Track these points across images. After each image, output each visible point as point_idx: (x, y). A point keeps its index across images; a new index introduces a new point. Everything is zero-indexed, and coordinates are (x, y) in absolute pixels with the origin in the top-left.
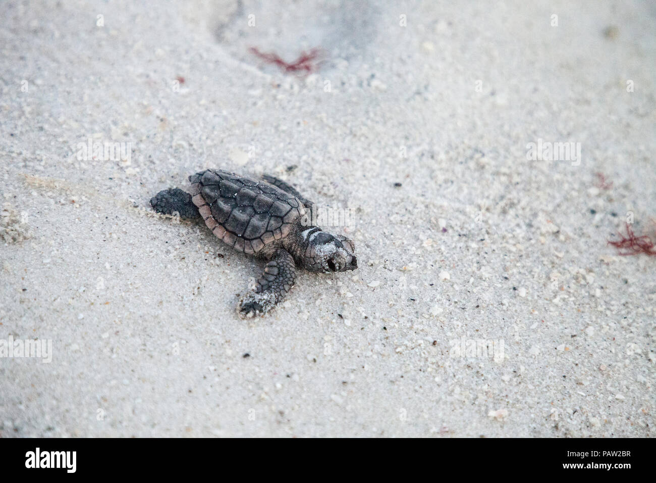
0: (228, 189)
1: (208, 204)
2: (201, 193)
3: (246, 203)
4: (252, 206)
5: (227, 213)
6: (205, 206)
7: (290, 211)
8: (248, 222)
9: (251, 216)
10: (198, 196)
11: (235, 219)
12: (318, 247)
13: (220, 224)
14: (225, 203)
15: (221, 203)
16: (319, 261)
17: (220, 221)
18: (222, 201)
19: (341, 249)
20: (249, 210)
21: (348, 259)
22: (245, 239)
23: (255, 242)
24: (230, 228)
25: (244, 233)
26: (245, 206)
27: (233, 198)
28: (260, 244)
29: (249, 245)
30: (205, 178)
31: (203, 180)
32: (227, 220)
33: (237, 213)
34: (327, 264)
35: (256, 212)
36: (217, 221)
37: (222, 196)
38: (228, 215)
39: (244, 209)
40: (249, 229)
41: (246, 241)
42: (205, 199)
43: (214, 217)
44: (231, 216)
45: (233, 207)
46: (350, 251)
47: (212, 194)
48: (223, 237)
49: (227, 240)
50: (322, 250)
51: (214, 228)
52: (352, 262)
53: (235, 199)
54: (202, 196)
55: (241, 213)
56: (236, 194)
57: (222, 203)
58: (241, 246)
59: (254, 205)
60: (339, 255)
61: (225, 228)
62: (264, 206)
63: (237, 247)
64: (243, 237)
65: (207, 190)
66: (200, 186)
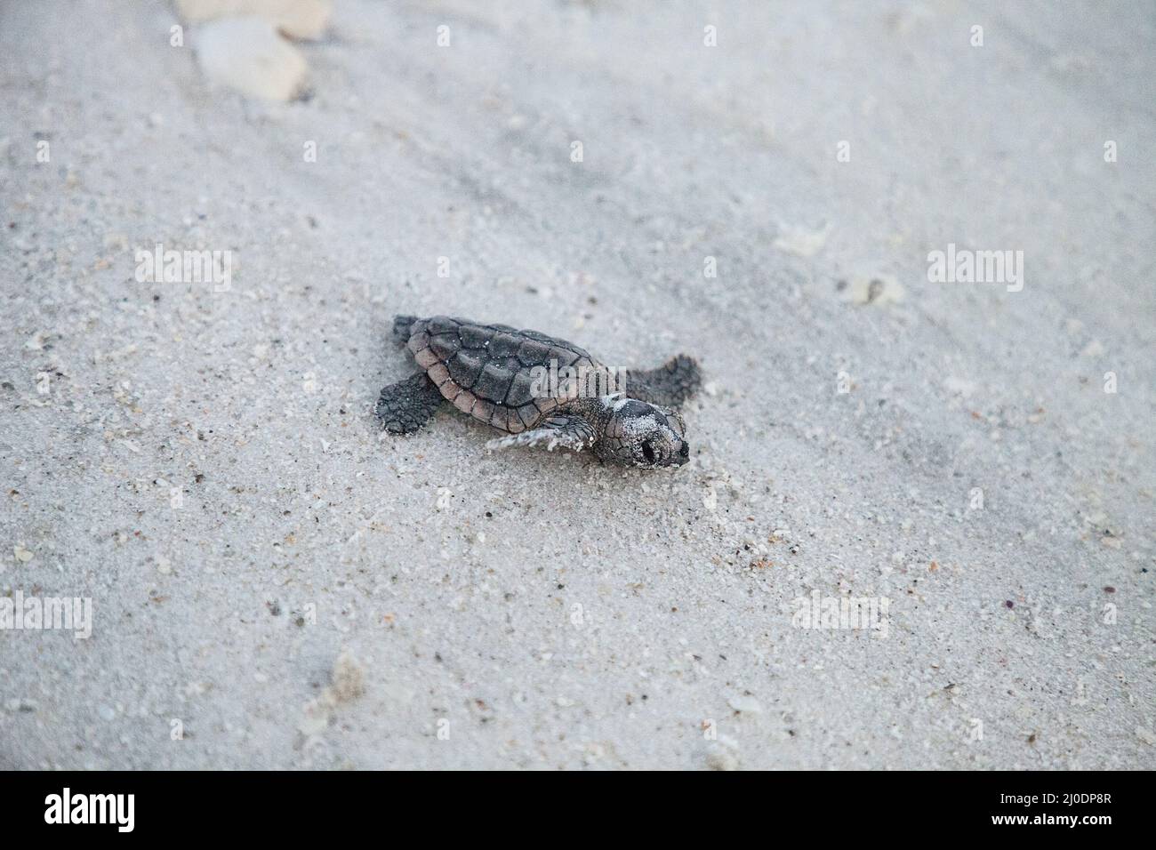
0: (473, 336)
1: (442, 362)
2: (429, 346)
3: (505, 353)
4: (516, 357)
5: (475, 370)
6: (438, 365)
7: (577, 360)
8: (511, 380)
9: (516, 371)
10: (426, 351)
11: (489, 378)
12: (627, 421)
13: (465, 389)
14: (470, 356)
15: (464, 357)
16: (627, 444)
17: (465, 384)
18: (465, 354)
19: (664, 428)
20: (512, 363)
21: (676, 445)
22: (509, 407)
23: (524, 410)
24: (482, 394)
25: (505, 399)
26: (503, 358)
27: (482, 348)
28: (533, 413)
29: (515, 417)
30: (434, 325)
31: (430, 328)
32: (475, 382)
33: (493, 369)
34: (641, 449)
35: (522, 365)
36: (459, 385)
37: (464, 347)
38: (477, 373)
39: (502, 362)
40: (513, 391)
41: (509, 410)
42: (436, 355)
43: (453, 380)
44: (483, 374)
45: (485, 361)
46: (678, 432)
47: (448, 346)
48: (472, 410)
49: (479, 412)
50: (634, 426)
51: (456, 397)
52: (681, 451)
53: (487, 349)
54: (431, 350)
55: (498, 368)
56: (487, 343)
57: (466, 357)
58: (502, 419)
59: (518, 354)
60: (662, 436)
61: (475, 394)
62: (535, 355)
63: (496, 421)
64: (504, 404)
65: (439, 341)
66: (427, 337)
